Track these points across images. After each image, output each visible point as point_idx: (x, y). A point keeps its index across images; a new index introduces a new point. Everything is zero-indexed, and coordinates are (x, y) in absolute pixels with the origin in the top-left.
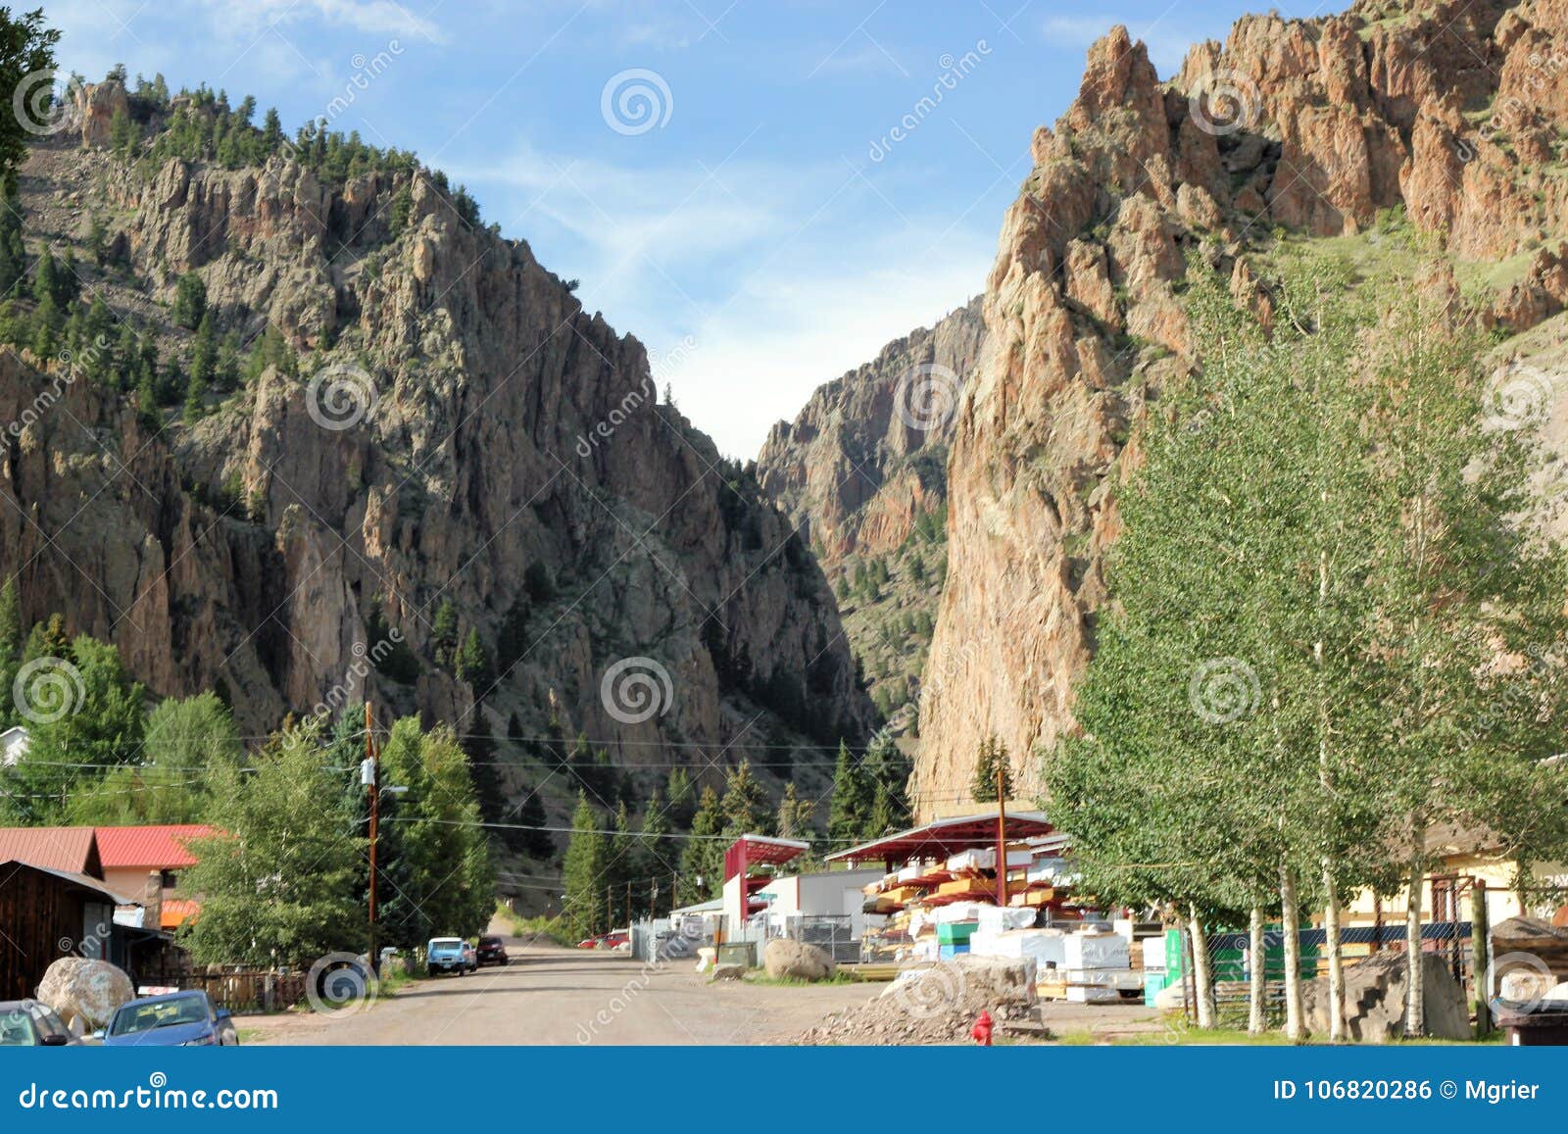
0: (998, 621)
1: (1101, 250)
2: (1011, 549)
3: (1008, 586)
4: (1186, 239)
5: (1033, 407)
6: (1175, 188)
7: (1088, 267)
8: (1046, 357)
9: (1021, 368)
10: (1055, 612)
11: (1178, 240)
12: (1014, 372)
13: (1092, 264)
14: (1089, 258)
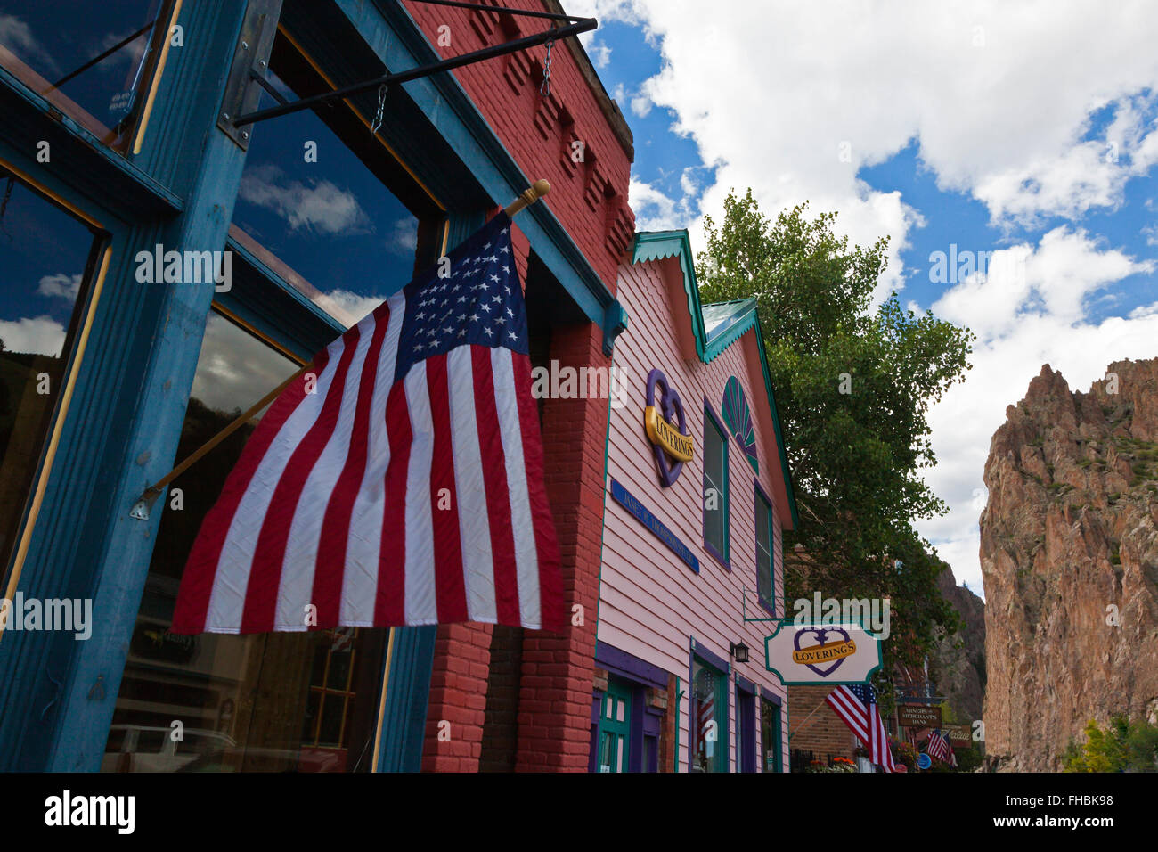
0: (994, 615)
1: (1039, 449)
2: (996, 580)
3: (997, 597)
4: (1083, 443)
5: (1006, 515)
6: (1078, 425)
7: (1032, 456)
8: (1010, 492)
9: (999, 499)
10: (1012, 604)
11: (1078, 443)
12: (996, 501)
13: (1034, 455)
14: (1032, 452)
